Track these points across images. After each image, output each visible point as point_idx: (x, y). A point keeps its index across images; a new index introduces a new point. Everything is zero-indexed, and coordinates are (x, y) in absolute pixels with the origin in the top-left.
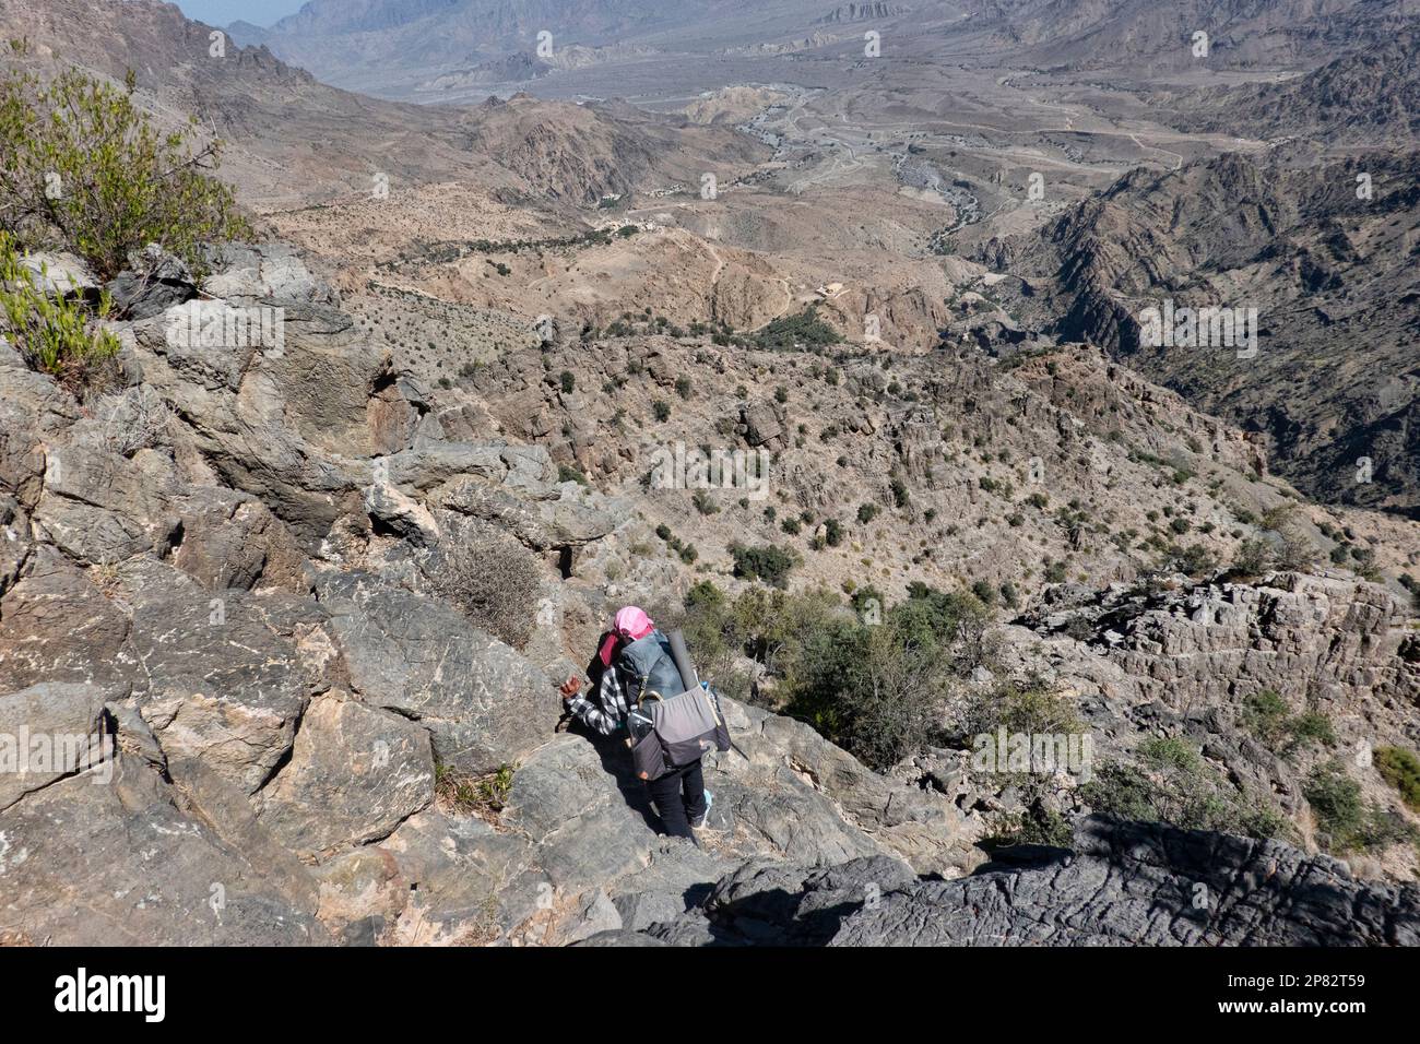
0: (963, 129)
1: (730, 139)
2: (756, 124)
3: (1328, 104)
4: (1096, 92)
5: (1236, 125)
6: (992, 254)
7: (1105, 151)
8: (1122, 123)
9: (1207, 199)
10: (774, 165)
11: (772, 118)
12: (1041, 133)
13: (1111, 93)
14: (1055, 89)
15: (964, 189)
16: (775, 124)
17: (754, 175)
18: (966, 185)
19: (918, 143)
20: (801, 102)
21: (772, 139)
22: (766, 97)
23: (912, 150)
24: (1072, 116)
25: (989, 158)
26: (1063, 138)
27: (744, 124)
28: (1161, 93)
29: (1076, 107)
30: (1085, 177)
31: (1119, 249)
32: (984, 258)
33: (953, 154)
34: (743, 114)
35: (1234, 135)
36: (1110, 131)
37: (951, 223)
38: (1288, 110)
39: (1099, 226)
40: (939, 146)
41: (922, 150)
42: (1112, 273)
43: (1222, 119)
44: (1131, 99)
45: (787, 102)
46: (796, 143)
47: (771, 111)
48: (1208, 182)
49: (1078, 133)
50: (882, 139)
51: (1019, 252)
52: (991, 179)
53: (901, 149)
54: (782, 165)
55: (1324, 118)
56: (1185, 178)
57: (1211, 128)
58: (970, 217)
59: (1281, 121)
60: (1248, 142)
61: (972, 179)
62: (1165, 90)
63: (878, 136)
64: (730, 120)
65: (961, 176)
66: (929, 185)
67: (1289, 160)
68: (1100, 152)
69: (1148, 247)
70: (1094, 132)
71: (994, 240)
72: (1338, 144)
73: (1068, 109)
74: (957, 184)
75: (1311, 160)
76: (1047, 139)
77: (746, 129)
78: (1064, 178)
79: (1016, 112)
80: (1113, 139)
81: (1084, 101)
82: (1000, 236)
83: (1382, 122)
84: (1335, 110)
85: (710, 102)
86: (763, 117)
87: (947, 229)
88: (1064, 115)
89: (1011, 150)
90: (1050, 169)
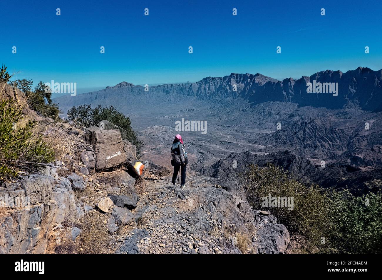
0: (204, 139)
1: (150, 139)
2: (159, 136)
3: (277, 139)
4: (235, 132)
5: (260, 142)
6: (202, 170)
7: (233, 146)
8: (238, 140)
9: (244, 160)
10: (161, 146)
11: (163, 134)
12: (221, 142)
13: (238, 133)
14: (227, 131)
15: (201, 154)
16: (163, 136)
17: (155, 148)
18: (202, 153)
19: (194, 142)
20: (170, 131)
21: (162, 140)
22: (162, 129)
23: (192, 144)
24: (228, 138)
25: (208, 147)
26: (225, 143)
27: (156, 135)
28: (247, 134)
29: (229, 136)
30: (227, 152)
31: (223, 171)
32: (201, 171)
33: (201, 146)
34: (156, 133)
35: (260, 144)
36: (235, 142)
37: (196, 162)
38: (270, 140)
39: (222, 165)
40: (198, 143)
41: (194, 144)
42: (221, 176)
43: (258, 141)
44: (241, 135)
45: (167, 130)
46: (167, 141)
47: (163, 132)
49: (228, 142)
50: (186, 141)
51: (207, 170)
52: (208, 152)
53: (190, 143)
54: (162, 146)
55: (276, 142)
57: (255, 143)
58: (201, 161)
59: (268, 142)
60: (262, 146)
61: (203, 152)
62: (249, 133)
63: (185, 140)
64: (152, 134)
65: (201, 151)
66: (194, 153)
67: (268, 151)
68: (232, 147)
69: (228, 171)
70: (231, 142)
71: (203, 167)
72: (278, 148)
73: (228, 136)
74: (200, 153)
75: (272, 151)
76: (222, 143)
77: (156, 137)
78: (223, 152)
79: (216, 136)
80: (235, 144)
81: (232, 134)
82: (204, 166)
83: (285, 144)
84: (278, 140)
85: (149, 129)
86: (161, 134)
87: (195, 164)
88: (226, 138)
89: (213, 145)
90: (220, 150)
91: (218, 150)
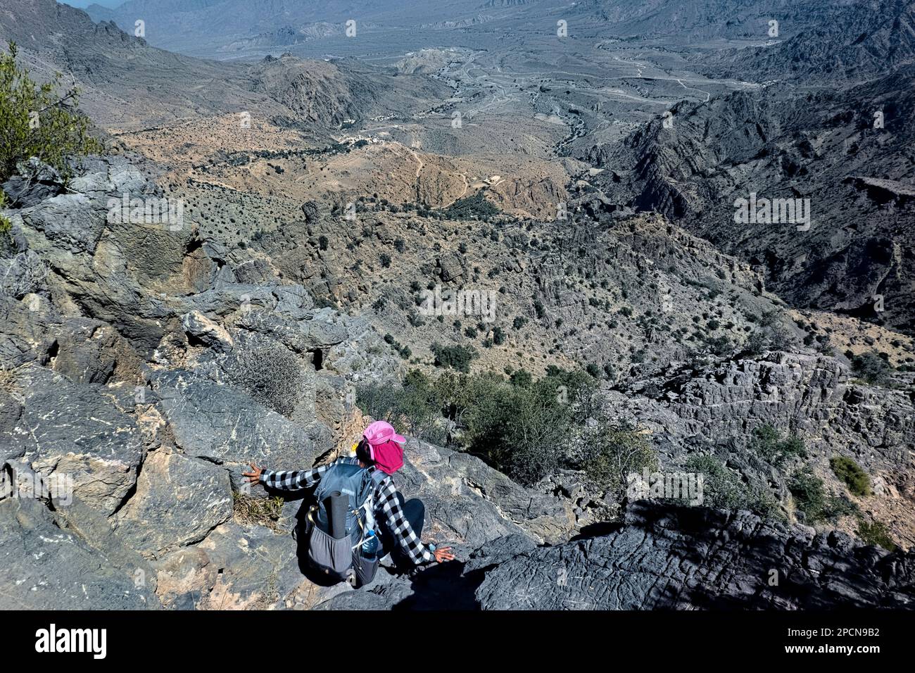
0: (574, 76)
1: (426, 83)
2: (442, 74)
3: (796, 60)
4: (656, 53)
5: (742, 74)
6: (594, 156)
7: (662, 90)
8: (672, 72)
9: (725, 120)
10: (454, 100)
11: (452, 69)
12: (622, 79)
13: (665, 54)
14: (630, 51)
15: (575, 115)
16: (454, 74)
17: (442, 107)
18: (576, 112)
19: (545, 85)
20: (471, 59)
21: (453, 83)
22: (448, 56)
23: (542, 90)
24: (641, 69)
25: (590, 95)
26: (636, 82)
27: (434, 73)
28: (696, 53)
29: (643, 62)
30: (650, 106)
31: (672, 152)
32: (589, 159)
33: (568, 92)
34: (433, 67)
35: (741, 80)
36: (666, 78)
37: (567, 137)
38: (773, 64)
39: (660, 138)
40: (559, 87)
41: (548, 90)
42: (668, 167)
43: (733, 70)
44: (677, 57)
45: (462, 59)
46: (468, 86)
47: (452, 65)
48: (726, 109)
49: (645, 79)
50: (523, 83)
51: (610, 155)
52: (593, 108)
53: (535, 89)
54: (460, 100)
55: (795, 69)
56: (712, 107)
57: (727, 76)
58: (580, 132)
59: (769, 71)
60: (749, 84)
61: (580, 108)
62: (698, 51)
63: (521, 81)
64: (425, 71)
65: (573, 106)
66: (553, 112)
67: (774, 95)
68: (659, 91)
69: (690, 151)
70: (655, 78)
71: (595, 147)
72: (803, 85)
73: (639, 64)
74: (571, 111)
75: (787, 95)
76: (627, 83)
77: (436, 77)
78: (637, 107)
79: (606, 66)
80: (667, 83)
81: (649, 59)
82: (599, 144)
83: (829, 71)
84: (801, 64)
85: (412, 59)
86: (447, 69)
87: (566, 141)
88: (637, 67)
89: (604, 89)
90: (628, 101)
91: (624, 101)
